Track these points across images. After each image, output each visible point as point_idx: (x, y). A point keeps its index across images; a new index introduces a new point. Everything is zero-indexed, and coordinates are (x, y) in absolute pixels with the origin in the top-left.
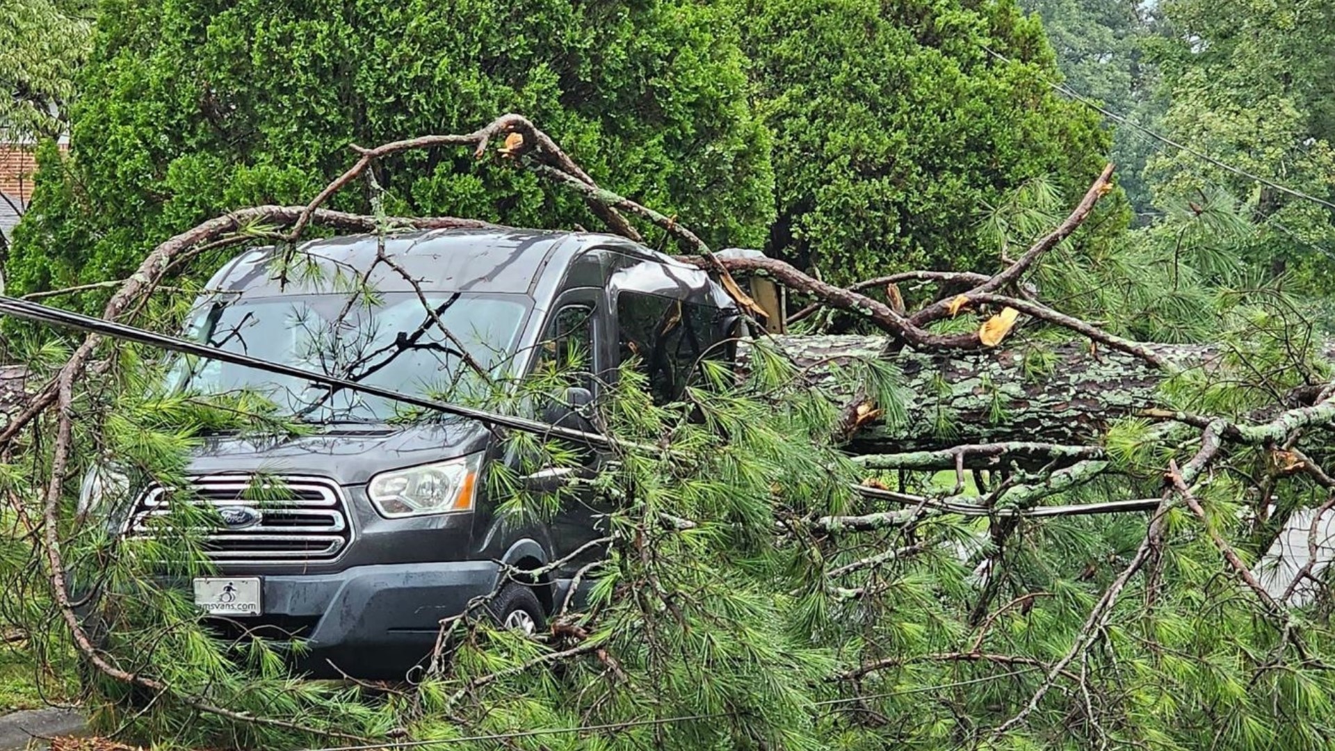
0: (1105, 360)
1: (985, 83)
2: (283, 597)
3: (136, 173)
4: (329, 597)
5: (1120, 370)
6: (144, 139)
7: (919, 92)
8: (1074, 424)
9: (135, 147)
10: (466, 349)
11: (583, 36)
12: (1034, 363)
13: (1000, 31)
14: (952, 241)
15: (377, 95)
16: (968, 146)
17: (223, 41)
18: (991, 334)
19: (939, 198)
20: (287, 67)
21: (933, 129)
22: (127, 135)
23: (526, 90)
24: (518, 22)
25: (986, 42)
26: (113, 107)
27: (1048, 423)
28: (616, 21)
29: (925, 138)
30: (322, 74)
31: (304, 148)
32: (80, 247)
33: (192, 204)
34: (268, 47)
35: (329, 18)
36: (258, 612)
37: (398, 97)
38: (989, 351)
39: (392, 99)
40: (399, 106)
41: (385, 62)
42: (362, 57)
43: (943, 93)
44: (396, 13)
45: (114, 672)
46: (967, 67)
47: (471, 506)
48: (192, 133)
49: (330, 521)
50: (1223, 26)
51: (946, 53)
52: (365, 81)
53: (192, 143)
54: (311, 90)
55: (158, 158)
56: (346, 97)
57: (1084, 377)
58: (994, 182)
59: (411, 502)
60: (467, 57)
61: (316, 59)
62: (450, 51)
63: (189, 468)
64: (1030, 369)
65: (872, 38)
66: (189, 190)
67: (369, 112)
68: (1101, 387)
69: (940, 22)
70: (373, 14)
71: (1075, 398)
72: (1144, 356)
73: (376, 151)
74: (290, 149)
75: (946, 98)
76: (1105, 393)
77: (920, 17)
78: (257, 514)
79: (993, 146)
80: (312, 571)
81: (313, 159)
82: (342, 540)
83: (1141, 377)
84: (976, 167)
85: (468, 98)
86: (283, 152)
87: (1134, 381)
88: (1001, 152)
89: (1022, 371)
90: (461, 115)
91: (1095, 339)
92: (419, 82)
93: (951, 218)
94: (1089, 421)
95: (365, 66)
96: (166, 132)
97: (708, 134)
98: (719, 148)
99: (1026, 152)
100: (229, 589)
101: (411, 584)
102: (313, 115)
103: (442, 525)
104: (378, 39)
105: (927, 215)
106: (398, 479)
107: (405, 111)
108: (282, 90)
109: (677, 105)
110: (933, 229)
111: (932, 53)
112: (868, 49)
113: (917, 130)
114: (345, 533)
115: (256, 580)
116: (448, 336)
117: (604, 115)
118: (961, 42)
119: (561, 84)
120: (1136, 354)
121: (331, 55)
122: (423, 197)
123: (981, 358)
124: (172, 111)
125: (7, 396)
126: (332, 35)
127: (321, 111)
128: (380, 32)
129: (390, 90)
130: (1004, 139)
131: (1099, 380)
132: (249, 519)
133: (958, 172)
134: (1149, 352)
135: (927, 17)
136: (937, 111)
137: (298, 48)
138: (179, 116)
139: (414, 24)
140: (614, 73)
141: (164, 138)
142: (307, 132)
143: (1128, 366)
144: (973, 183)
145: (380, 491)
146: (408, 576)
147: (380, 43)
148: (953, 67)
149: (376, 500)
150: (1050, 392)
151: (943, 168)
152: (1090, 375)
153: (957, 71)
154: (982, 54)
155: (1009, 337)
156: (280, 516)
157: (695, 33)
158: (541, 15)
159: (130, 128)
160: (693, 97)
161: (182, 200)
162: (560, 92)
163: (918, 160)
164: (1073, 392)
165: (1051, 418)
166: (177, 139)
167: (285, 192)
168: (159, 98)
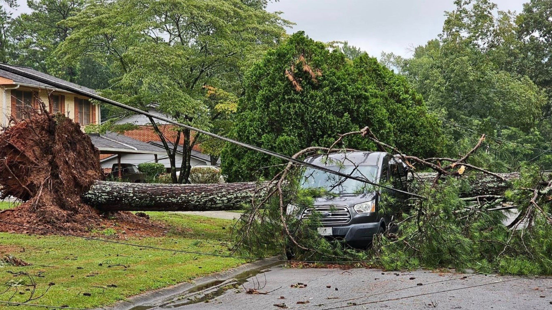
0: (487, 177)
1: (412, 112)
2: (338, 231)
3: (255, 138)
4: (347, 231)
5: (491, 179)
6: (256, 130)
7: (398, 114)
8: (481, 191)
9: (254, 132)
10: (366, 177)
11: (354, 106)
12: (471, 178)
13: (413, 99)
14: (407, 149)
15: (310, 120)
16: (410, 127)
17: (274, 108)
18: (461, 172)
19: (404, 139)
20: (290, 114)
21: (402, 123)
22: (252, 130)
23: (343, 118)
24: (340, 103)
25: (411, 102)
26: (248, 123)
27: (475, 191)
28: (361, 103)
29: (400, 125)
30: (297, 115)
31: (294, 132)
32: (240, 155)
33: (268, 145)
34: (285, 109)
35: (298, 103)
36: (332, 234)
37: (314, 120)
38: (460, 175)
39: (313, 121)
40: (315, 122)
41: (311, 113)
42: (305, 111)
43: (404, 114)
44: (313, 102)
45: (303, 248)
46: (408, 107)
47: (374, 211)
48: (267, 129)
49: (346, 215)
50: (423, 90)
51: (403, 105)
52: (307, 117)
53: (267, 131)
54: (295, 119)
55: (260, 135)
56: (302, 120)
57: (483, 181)
58: (415, 135)
59: (362, 210)
60: (329, 111)
61: (296, 112)
62: (325, 110)
63: (314, 204)
64: (470, 179)
65: (386, 102)
66: (267, 142)
67: (308, 124)
68: (487, 183)
69: (401, 97)
70: (308, 102)
71: (481, 185)
72: (496, 176)
73: (343, 135)
74: (291, 132)
75: (404, 115)
76: (488, 184)
77: (396, 97)
78: (331, 214)
79: (415, 127)
80: (343, 225)
81: (296, 135)
82: (349, 218)
83: (496, 180)
84: (411, 132)
85: (330, 120)
86: (289, 133)
87: (494, 181)
88: (417, 128)
89: (469, 179)
90: (329, 124)
91: (485, 172)
92: (320, 117)
93: (407, 143)
94: (484, 190)
95: (306, 114)
96: (260, 129)
97: (381, 128)
98: (384, 131)
99: (422, 128)
100: (325, 230)
101: (364, 228)
102: (296, 125)
103: (368, 215)
104: (309, 107)
105: (401, 143)
106: (359, 205)
107: (316, 124)
108: (289, 119)
109: (374, 121)
110: (402, 146)
111: (399, 105)
112: (386, 105)
113: (398, 123)
114: (350, 217)
115: (331, 228)
116: (362, 175)
117: (359, 124)
118: (406, 102)
119: (350, 117)
120: (494, 175)
121: (299, 111)
122: (321, 143)
123: (459, 177)
124: (262, 124)
125: (236, 189)
126: (300, 107)
127: (297, 124)
128: (310, 106)
129: (313, 119)
130: (418, 124)
131: (486, 181)
132: (329, 215)
133: (407, 133)
134: (497, 175)
135: (398, 96)
136: (402, 119)
137: (292, 110)
138: (264, 125)
139: (318, 104)
140: (361, 114)
141: (260, 130)
142: (294, 129)
143: (492, 178)
144: (411, 135)
145: (356, 208)
146: (364, 226)
147: (310, 108)
148: (405, 108)
149: (356, 210)
150: (475, 184)
151: (404, 132)
152: (484, 180)
153: (406, 109)
154: (411, 105)
155: (464, 172)
156: (336, 214)
157: (376, 105)
158: (345, 101)
159: (252, 128)
160: (378, 119)
161: (266, 144)
162: (350, 119)
163: (399, 130)
164: (480, 184)
165: (475, 190)
166: (263, 130)
167: (290, 142)
168: (259, 121)
